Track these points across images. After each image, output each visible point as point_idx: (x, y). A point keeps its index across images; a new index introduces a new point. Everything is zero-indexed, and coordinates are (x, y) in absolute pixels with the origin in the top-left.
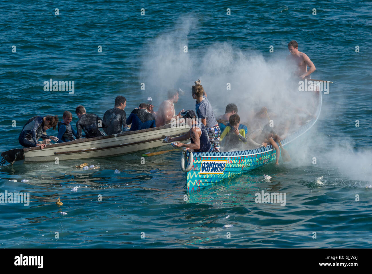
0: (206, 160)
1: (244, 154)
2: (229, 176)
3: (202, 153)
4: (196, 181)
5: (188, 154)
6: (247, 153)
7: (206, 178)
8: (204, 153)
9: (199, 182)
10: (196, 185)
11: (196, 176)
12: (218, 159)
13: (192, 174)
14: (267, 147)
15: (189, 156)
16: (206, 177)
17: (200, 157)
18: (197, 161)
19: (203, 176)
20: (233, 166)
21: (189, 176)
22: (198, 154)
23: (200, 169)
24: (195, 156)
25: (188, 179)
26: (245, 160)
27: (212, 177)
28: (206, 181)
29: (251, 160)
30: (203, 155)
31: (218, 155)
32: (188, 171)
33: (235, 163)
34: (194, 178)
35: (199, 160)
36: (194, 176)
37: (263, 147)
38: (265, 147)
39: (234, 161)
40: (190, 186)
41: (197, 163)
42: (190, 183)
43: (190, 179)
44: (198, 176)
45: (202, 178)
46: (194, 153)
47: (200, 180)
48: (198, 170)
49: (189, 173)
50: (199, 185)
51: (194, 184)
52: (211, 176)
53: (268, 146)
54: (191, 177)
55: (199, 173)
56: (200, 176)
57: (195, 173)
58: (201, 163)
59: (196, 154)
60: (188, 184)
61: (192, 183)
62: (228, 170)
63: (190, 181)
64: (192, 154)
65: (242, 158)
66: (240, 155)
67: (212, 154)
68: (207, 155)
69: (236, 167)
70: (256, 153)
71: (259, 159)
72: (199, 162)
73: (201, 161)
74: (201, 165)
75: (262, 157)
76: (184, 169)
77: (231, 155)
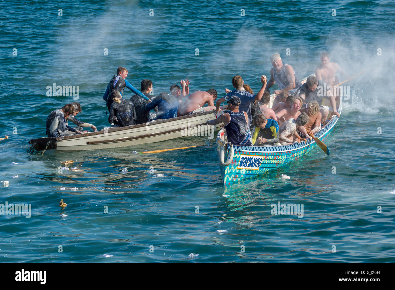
0: (245, 155)
1: (280, 150)
2: (263, 172)
3: (242, 147)
4: (233, 176)
5: (229, 147)
7: (242, 174)
8: (243, 147)
9: (235, 177)
10: (233, 180)
11: (234, 171)
12: (256, 154)
13: (230, 168)
14: (300, 144)
15: (230, 150)
16: (243, 172)
17: (240, 151)
19: (239, 171)
20: (269, 162)
21: (227, 170)
22: (238, 147)
23: (238, 164)
24: (236, 149)
25: (226, 173)
26: (280, 156)
27: (248, 173)
28: (242, 176)
29: (285, 156)
30: (243, 150)
31: (257, 150)
32: (227, 166)
33: (271, 159)
34: (231, 173)
35: (238, 154)
36: (232, 170)
37: (297, 143)
38: (298, 144)
39: (270, 156)
40: (227, 181)
41: (236, 157)
43: (227, 174)
44: (236, 171)
45: (239, 173)
46: (234, 147)
47: (236, 176)
48: (236, 164)
49: (228, 168)
50: (235, 180)
51: (230, 179)
53: (302, 143)
54: (229, 172)
55: (236, 168)
56: (237, 171)
57: (233, 167)
58: (239, 158)
59: (236, 148)
60: (225, 179)
61: (229, 178)
62: (263, 165)
63: (227, 176)
64: (233, 147)
65: (278, 154)
66: (276, 150)
67: (251, 149)
68: (246, 149)
69: (271, 163)
70: (291, 149)
71: (292, 156)
72: (238, 157)
73: (240, 155)
74: (239, 160)
75: (295, 154)
76: (223, 163)
77: (269, 150)
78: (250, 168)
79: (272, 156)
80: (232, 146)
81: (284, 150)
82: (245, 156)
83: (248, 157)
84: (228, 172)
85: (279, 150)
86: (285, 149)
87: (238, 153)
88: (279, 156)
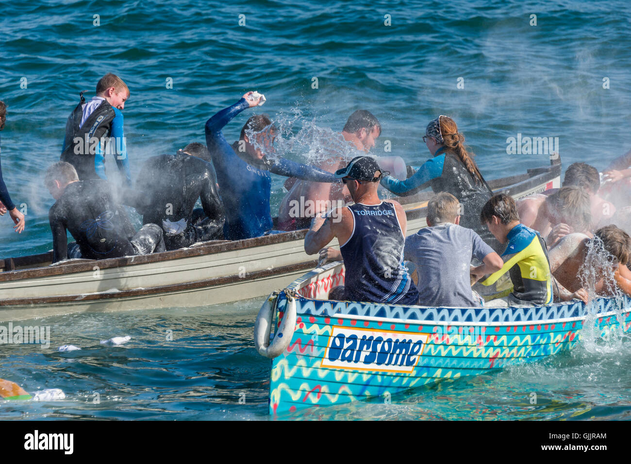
0: (349, 327)
3: (333, 305)
5: (282, 303)
7: (344, 382)
8: (340, 305)
9: (316, 390)
10: (305, 399)
11: (306, 373)
12: (393, 327)
13: (291, 365)
15: (285, 311)
16: (346, 377)
18: (314, 327)
20: (455, 354)
21: (280, 370)
23: (323, 353)
25: (275, 378)
27: (368, 381)
28: (346, 389)
33: (461, 343)
34: (298, 378)
35: (321, 325)
36: (299, 371)
39: (457, 336)
40: (282, 401)
41: (313, 334)
42: (284, 393)
43: (282, 379)
44: (314, 373)
45: (330, 381)
47: (319, 387)
48: (316, 353)
49: (282, 362)
50: (314, 400)
51: (296, 396)
52: (365, 377)
54: (288, 374)
55: (318, 364)
56: (322, 374)
57: (302, 362)
58: (326, 335)
60: (276, 395)
61: (291, 392)
63: (282, 386)
67: (373, 312)
68: (353, 313)
69: (466, 355)
73: (327, 328)
74: (327, 341)
76: (262, 347)
78: (373, 366)
79: (463, 335)
80: (292, 300)
82: (348, 333)
83: (360, 334)
84: (283, 375)
87: (322, 320)
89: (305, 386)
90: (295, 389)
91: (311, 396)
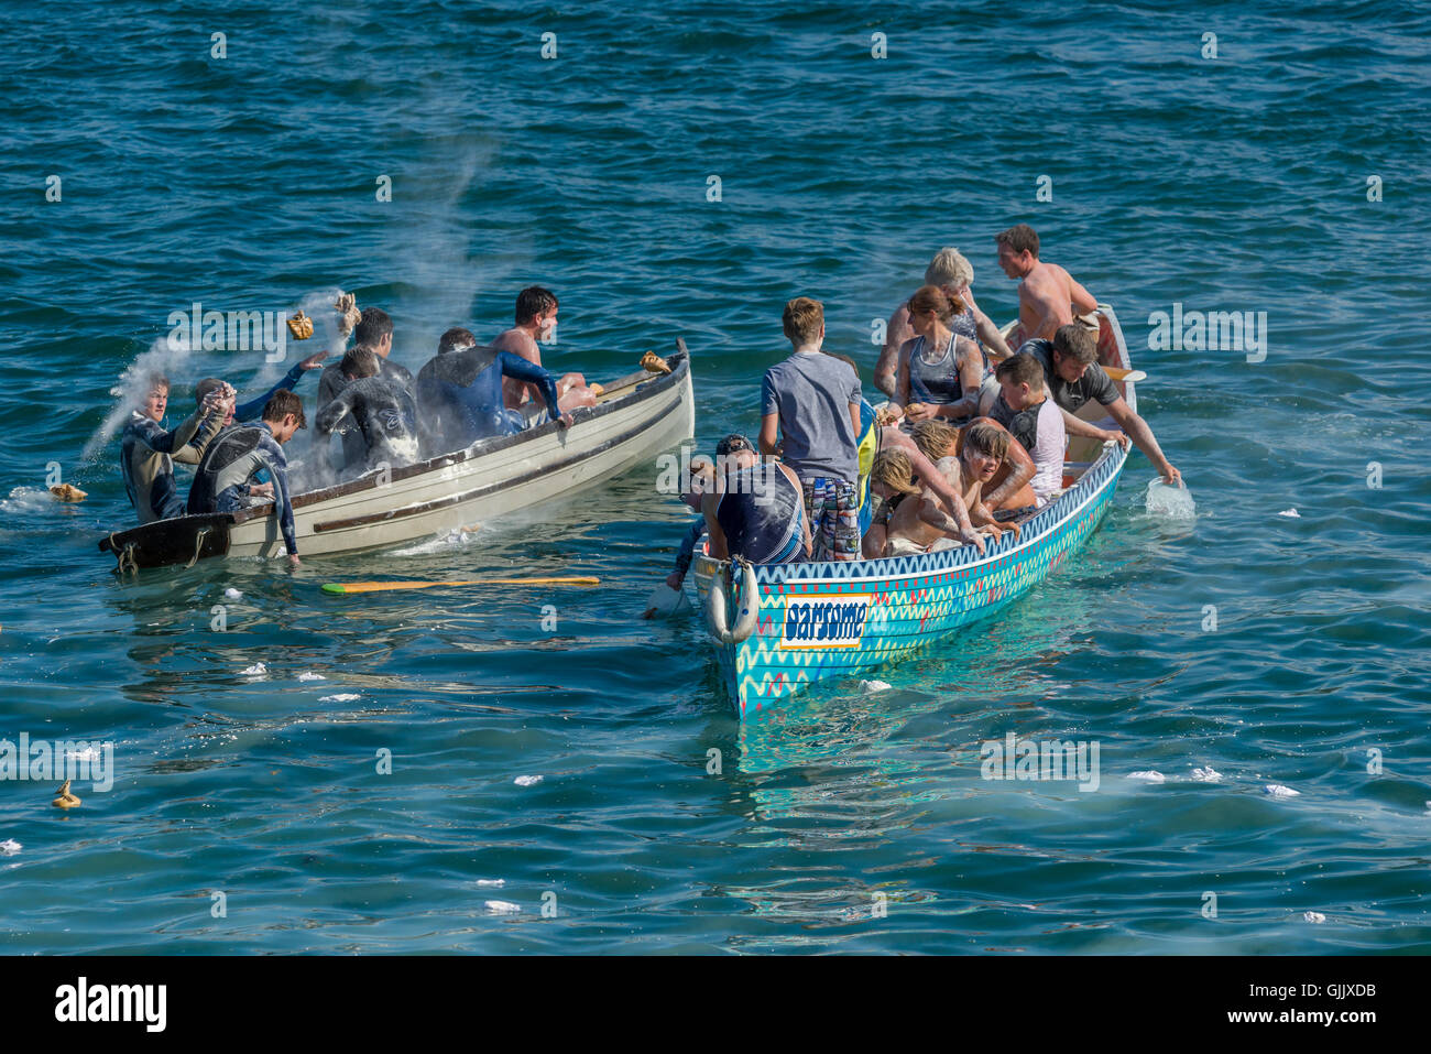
0: (801, 595)
1: (929, 566)
2: (877, 655)
5: (738, 573)
6: (937, 565)
7: (801, 667)
9: (778, 680)
10: (769, 692)
11: (768, 659)
12: (840, 590)
13: (753, 651)
15: (742, 581)
16: (803, 659)
17: (779, 582)
18: (770, 598)
19: (790, 659)
20: (894, 617)
21: (745, 660)
24: (763, 578)
25: (740, 670)
26: (932, 591)
27: (823, 662)
28: (803, 675)
29: (950, 589)
30: (790, 577)
31: (842, 575)
32: (741, 641)
33: (898, 602)
34: (761, 666)
35: (776, 596)
36: (761, 657)
37: (988, 541)
39: (895, 594)
40: (748, 698)
41: (770, 608)
42: (749, 687)
43: (746, 671)
44: (775, 658)
45: (789, 666)
47: (780, 675)
48: (774, 633)
49: (745, 648)
50: (777, 693)
51: (761, 691)
52: (820, 657)
54: (752, 663)
55: (777, 646)
56: (782, 658)
57: (762, 646)
58: (782, 608)
60: (743, 690)
61: (755, 685)
62: (875, 630)
63: (748, 678)
64: (751, 572)
65: (921, 584)
66: (914, 570)
67: (822, 571)
68: (803, 575)
69: (903, 616)
70: (966, 562)
71: (976, 587)
72: (776, 605)
73: (782, 598)
74: (783, 614)
75: (985, 579)
76: (725, 632)
77: (886, 572)
79: (900, 591)
80: (747, 568)
81: (941, 566)
84: (746, 666)
85: (924, 569)
86: (946, 564)
87: (775, 589)
88: (927, 589)
89: (768, 676)
90: (759, 682)
91: (773, 688)
